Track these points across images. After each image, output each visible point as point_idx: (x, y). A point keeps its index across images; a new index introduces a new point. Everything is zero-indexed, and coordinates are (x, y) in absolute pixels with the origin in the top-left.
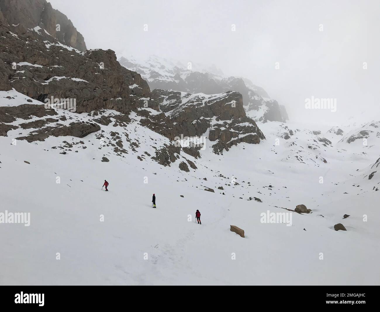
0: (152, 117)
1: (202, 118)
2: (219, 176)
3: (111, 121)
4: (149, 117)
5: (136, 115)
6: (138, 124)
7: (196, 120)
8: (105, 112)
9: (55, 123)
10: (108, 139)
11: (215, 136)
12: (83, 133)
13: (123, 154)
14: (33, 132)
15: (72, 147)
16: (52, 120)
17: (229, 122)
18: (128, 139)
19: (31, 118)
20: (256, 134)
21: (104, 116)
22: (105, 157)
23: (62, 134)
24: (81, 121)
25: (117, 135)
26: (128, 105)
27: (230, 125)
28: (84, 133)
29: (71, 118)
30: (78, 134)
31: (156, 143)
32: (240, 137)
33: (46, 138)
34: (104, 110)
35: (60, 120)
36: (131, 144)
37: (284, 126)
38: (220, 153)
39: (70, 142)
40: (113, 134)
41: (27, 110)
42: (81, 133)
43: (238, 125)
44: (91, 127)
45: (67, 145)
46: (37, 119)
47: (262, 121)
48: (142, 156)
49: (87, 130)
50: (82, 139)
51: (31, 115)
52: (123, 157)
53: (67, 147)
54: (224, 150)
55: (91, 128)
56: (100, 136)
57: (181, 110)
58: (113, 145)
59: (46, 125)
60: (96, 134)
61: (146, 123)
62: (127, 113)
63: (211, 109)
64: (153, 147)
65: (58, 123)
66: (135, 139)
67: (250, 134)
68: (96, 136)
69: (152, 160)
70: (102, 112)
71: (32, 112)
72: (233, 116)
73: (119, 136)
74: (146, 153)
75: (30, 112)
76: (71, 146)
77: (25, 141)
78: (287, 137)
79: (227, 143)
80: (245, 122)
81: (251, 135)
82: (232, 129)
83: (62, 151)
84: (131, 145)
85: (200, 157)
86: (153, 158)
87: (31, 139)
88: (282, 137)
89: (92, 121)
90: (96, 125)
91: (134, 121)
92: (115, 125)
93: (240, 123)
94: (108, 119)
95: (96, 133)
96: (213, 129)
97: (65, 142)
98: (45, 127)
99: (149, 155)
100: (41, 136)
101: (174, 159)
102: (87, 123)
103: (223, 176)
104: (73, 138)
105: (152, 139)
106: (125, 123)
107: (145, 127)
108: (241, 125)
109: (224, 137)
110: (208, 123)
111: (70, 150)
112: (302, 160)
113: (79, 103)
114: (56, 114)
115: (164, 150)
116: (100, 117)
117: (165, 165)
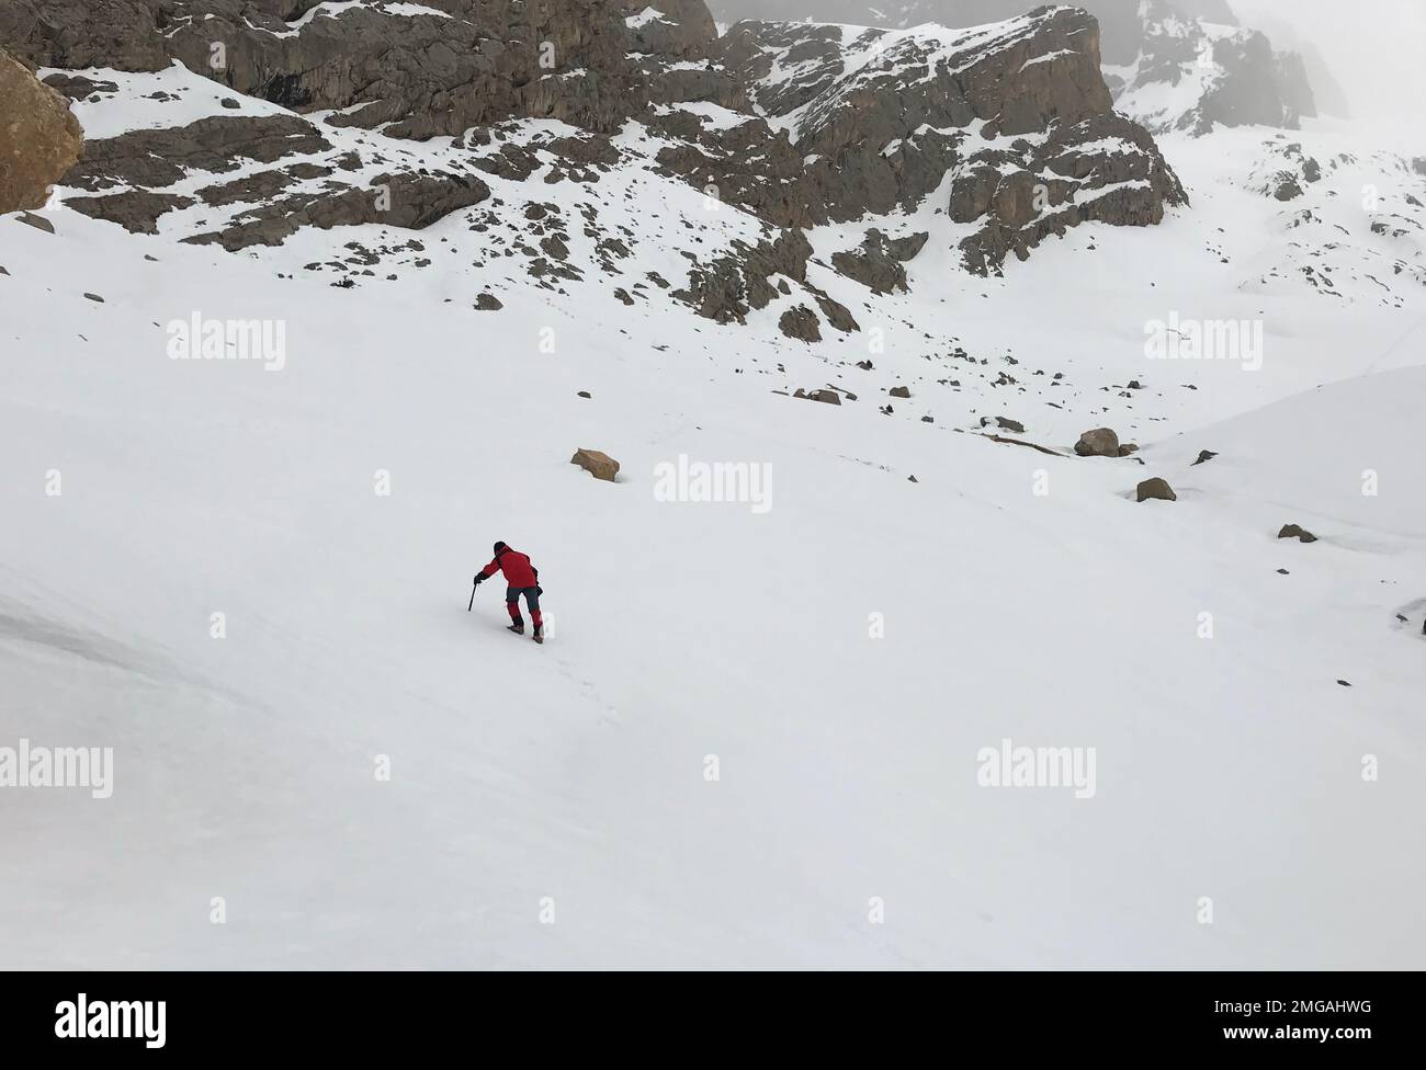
0: (711, 139)
1: (922, 130)
2: (951, 355)
3: (537, 164)
4: (698, 139)
5: (645, 136)
6: (646, 168)
7: (899, 142)
8: (520, 128)
9: (320, 181)
10: (515, 229)
11: (973, 199)
12: (421, 214)
13: (563, 282)
14: (243, 215)
15: (377, 261)
16: (308, 171)
17: (1036, 139)
18: (591, 228)
19: (237, 167)
20: (1146, 183)
21: (510, 145)
22: (489, 292)
23: (346, 218)
24: (416, 168)
25: (550, 213)
26: (612, 94)
27: (1040, 152)
28: (428, 210)
29: (379, 160)
30: (403, 216)
31: (698, 239)
32: (1078, 203)
33: (289, 236)
34: (514, 121)
35: (338, 170)
36: (599, 246)
37: (1284, 144)
38: (992, 268)
39: (372, 245)
40: (534, 211)
41: (221, 139)
42: (414, 213)
43: (1073, 149)
44: (452, 187)
45: (358, 257)
46: (259, 167)
47: (1192, 128)
48: (638, 290)
49: (439, 199)
50: (415, 235)
51: (235, 157)
52: (561, 291)
53: (358, 262)
54: (1011, 255)
55: (450, 192)
56: (482, 220)
57: (836, 102)
58: (528, 251)
59: (290, 189)
60: (470, 215)
61: (683, 164)
62: (609, 127)
63: (963, 91)
64: (683, 253)
65: (332, 178)
66: (619, 227)
67: (1123, 185)
68: (471, 221)
69: (674, 302)
70: (506, 129)
71: (237, 144)
72: (1054, 112)
73: (558, 216)
74: (653, 276)
75: (231, 145)
76: (372, 259)
77: (216, 248)
78: (1288, 191)
79: (1024, 228)
80: (1104, 137)
81: (1126, 190)
82: (1046, 168)
83: (339, 276)
84: (599, 249)
85: (904, 288)
86: (678, 294)
87: (234, 241)
88: (1265, 190)
89: (461, 167)
90: (470, 181)
91: (629, 159)
92: (553, 178)
93: (1081, 140)
94: (527, 155)
95: (470, 209)
96: (966, 171)
97: (351, 246)
98: (283, 197)
99: (663, 284)
100: (267, 230)
101: (763, 296)
102: (438, 173)
103: (964, 355)
104: (384, 232)
105: (689, 226)
106: (592, 168)
107: (673, 179)
108: (1088, 148)
109: (1013, 205)
110: (948, 148)
111: (367, 273)
112: (1329, 283)
113: (417, 100)
114: (326, 146)
115: (725, 266)
116: (496, 151)
117: (724, 320)
